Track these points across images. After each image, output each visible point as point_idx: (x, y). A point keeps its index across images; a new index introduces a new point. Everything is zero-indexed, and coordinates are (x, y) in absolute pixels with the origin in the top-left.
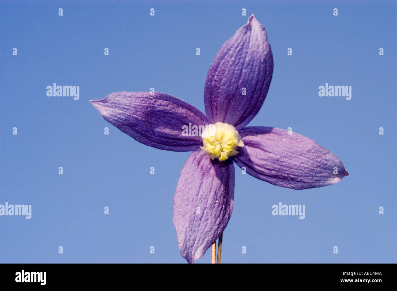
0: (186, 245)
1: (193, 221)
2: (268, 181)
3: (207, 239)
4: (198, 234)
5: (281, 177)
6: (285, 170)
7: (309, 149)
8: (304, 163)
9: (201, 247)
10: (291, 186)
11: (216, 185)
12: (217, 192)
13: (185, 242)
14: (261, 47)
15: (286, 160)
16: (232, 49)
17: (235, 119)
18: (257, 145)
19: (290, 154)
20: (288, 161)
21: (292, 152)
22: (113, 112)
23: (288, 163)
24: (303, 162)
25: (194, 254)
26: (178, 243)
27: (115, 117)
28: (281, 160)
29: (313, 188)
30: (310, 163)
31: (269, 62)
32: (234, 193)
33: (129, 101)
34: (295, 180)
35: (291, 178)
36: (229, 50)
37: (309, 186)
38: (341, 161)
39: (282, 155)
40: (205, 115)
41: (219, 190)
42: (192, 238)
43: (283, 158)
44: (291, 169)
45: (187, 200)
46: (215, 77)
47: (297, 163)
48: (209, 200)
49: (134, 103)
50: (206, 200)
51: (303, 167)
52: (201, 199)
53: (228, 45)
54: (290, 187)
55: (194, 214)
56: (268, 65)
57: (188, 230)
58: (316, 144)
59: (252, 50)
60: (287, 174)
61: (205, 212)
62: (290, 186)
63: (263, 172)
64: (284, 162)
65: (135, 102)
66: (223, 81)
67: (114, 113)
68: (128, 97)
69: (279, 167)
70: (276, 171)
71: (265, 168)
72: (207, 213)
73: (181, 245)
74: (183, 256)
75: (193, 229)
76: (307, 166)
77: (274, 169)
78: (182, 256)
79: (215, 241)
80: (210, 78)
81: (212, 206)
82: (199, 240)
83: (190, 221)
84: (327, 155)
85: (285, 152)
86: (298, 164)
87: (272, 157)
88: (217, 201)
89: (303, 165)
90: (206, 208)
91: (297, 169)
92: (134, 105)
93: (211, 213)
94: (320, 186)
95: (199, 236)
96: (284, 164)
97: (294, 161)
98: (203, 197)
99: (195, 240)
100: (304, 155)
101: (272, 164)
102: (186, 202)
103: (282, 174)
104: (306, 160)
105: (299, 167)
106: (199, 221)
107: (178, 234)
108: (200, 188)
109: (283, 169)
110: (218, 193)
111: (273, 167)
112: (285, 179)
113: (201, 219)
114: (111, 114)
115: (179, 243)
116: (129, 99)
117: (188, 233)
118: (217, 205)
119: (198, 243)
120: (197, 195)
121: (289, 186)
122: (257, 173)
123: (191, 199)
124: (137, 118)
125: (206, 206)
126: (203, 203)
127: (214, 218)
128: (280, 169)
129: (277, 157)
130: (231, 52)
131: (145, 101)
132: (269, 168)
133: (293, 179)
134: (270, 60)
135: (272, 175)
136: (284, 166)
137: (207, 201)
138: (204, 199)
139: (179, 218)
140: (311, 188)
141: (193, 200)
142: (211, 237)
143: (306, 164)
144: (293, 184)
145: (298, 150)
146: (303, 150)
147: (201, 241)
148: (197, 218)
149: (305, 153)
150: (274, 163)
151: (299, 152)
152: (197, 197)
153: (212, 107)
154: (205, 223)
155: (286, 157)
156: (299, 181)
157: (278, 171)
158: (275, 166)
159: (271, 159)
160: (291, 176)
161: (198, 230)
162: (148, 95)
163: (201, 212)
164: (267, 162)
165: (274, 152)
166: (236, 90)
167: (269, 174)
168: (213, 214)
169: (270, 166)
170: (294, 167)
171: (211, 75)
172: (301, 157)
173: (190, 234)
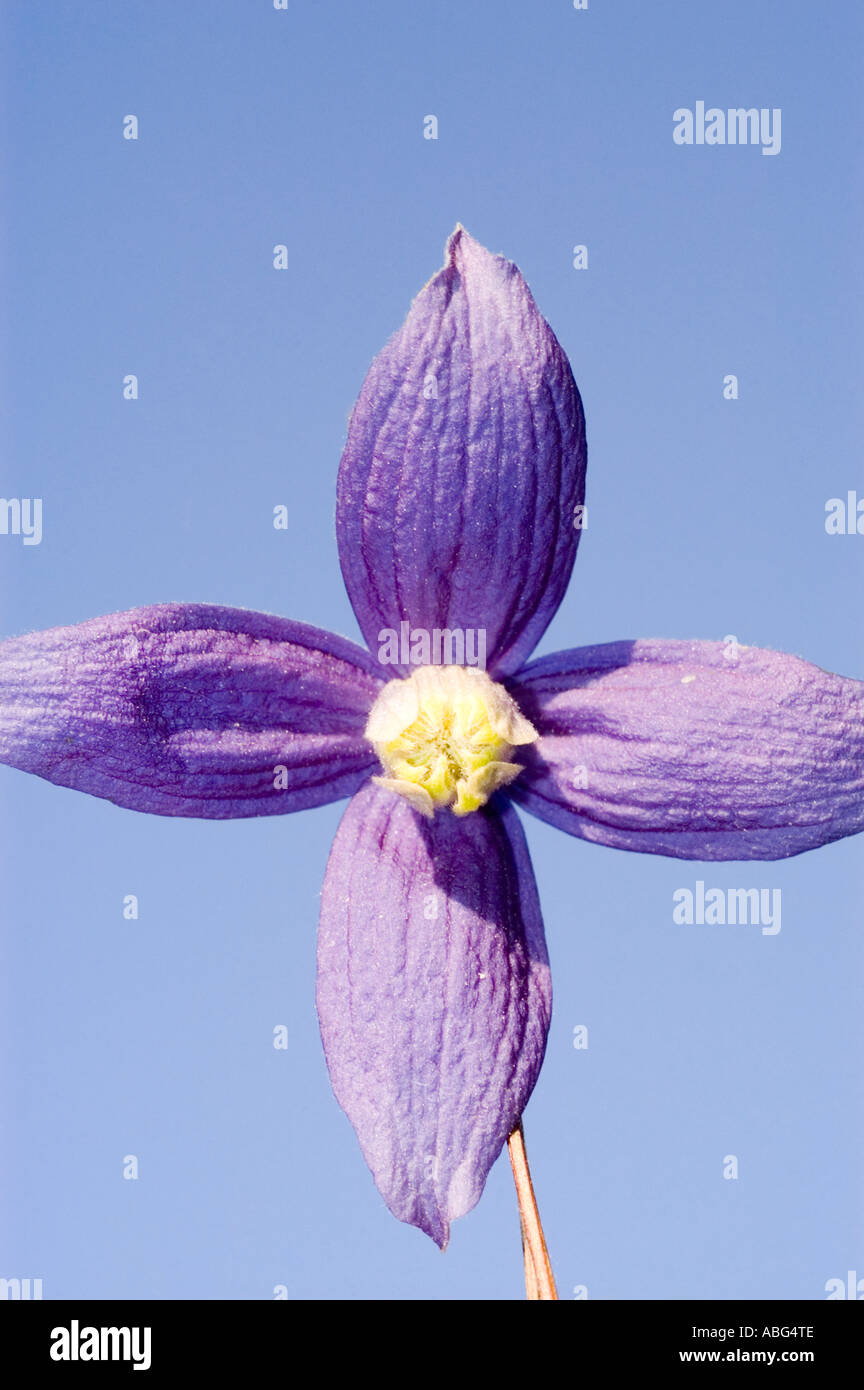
0: (405, 1175)
1: (410, 1073)
3: (477, 1131)
4: (442, 1119)
5: (706, 823)
6: (717, 797)
7: (790, 696)
8: (782, 753)
9: (463, 1167)
10: (756, 852)
11: (462, 912)
12: (474, 938)
13: (399, 1162)
14: (517, 344)
15: (712, 754)
16: (409, 375)
18: (589, 721)
19: (724, 730)
20: (719, 757)
21: (728, 721)
23: (721, 768)
24: (779, 749)
25: (445, 1199)
26: (374, 1175)
27: (20, 735)
28: (695, 762)
30: (805, 750)
31: (563, 396)
32: (541, 925)
33: (58, 664)
34: (764, 825)
35: (745, 819)
36: (399, 381)
37: (822, 837)
39: (696, 739)
40: (366, 648)
42: (421, 1140)
43: (698, 749)
44: (740, 788)
45: (368, 996)
46: (371, 499)
47: (758, 760)
48: (451, 979)
49: (79, 669)
50: (440, 981)
51: (780, 768)
52: (419, 981)
53: (388, 363)
55: (404, 1048)
56: (560, 406)
57: (396, 1115)
58: (812, 669)
59: (486, 363)
60: (730, 809)
61: (448, 1027)
62: (750, 850)
63: (633, 819)
64: (705, 765)
65: (84, 663)
66: (402, 507)
67: (13, 724)
68: (52, 649)
69: (692, 787)
70: (684, 806)
71: (636, 804)
72: (456, 1031)
73: (385, 1178)
74: (406, 1218)
75: (416, 1107)
76: (797, 762)
78: (400, 1218)
80: (349, 506)
81: (470, 998)
82: (450, 1144)
83: (398, 1077)
85: (701, 726)
86: (762, 761)
87: (654, 754)
88: (483, 976)
89: (781, 761)
90: (445, 1013)
91: (763, 779)
92: (80, 673)
93: (469, 1026)
95: (447, 1127)
96: (708, 772)
97: (744, 752)
98: (425, 974)
100: (776, 722)
101: (662, 784)
102: (368, 1009)
103: (710, 812)
104: (790, 741)
105: (768, 771)
106: (431, 1067)
107: (364, 1138)
108: (404, 939)
109: (707, 794)
110: (478, 941)
111: (666, 795)
112: (724, 830)
113: (436, 1060)
115: (376, 1172)
116: (58, 654)
117: (399, 1127)
118: (484, 988)
119: (448, 1154)
120: (402, 968)
121: (743, 851)
123: (380, 991)
124: (105, 722)
125: (445, 1003)
126: (429, 996)
127: (488, 1041)
128: (696, 795)
129: (676, 751)
130: (406, 389)
132: (651, 799)
133: (754, 824)
134: (565, 385)
135: (672, 824)
136: (709, 781)
137: (445, 983)
138: (431, 981)
139: (354, 1075)
140: (832, 840)
141: (390, 995)
143: (794, 755)
144: (757, 839)
145: (750, 707)
146: (769, 705)
147: (456, 1146)
148: (422, 1059)
149: (779, 715)
150: (668, 776)
151: (755, 713)
152: (401, 976)
153: (385, 613)
154: (457, 1071)
155: (710, 744)
156: (779, 826)
157: (692, 806)
158: (677, 789)
159: (655, 765)
160: (745, 813)
161: (438, 1105)
162: (126, 626)
163: (431, 1033)
164: (642, 780)
165: (659, 735)
166: (461, 530)
167: (659, 825)
168: (478, 1029)
169: (653, 791)
170: (749, 777)
171: (353, 494)
172: (765, 733)
173: (408, 1129)
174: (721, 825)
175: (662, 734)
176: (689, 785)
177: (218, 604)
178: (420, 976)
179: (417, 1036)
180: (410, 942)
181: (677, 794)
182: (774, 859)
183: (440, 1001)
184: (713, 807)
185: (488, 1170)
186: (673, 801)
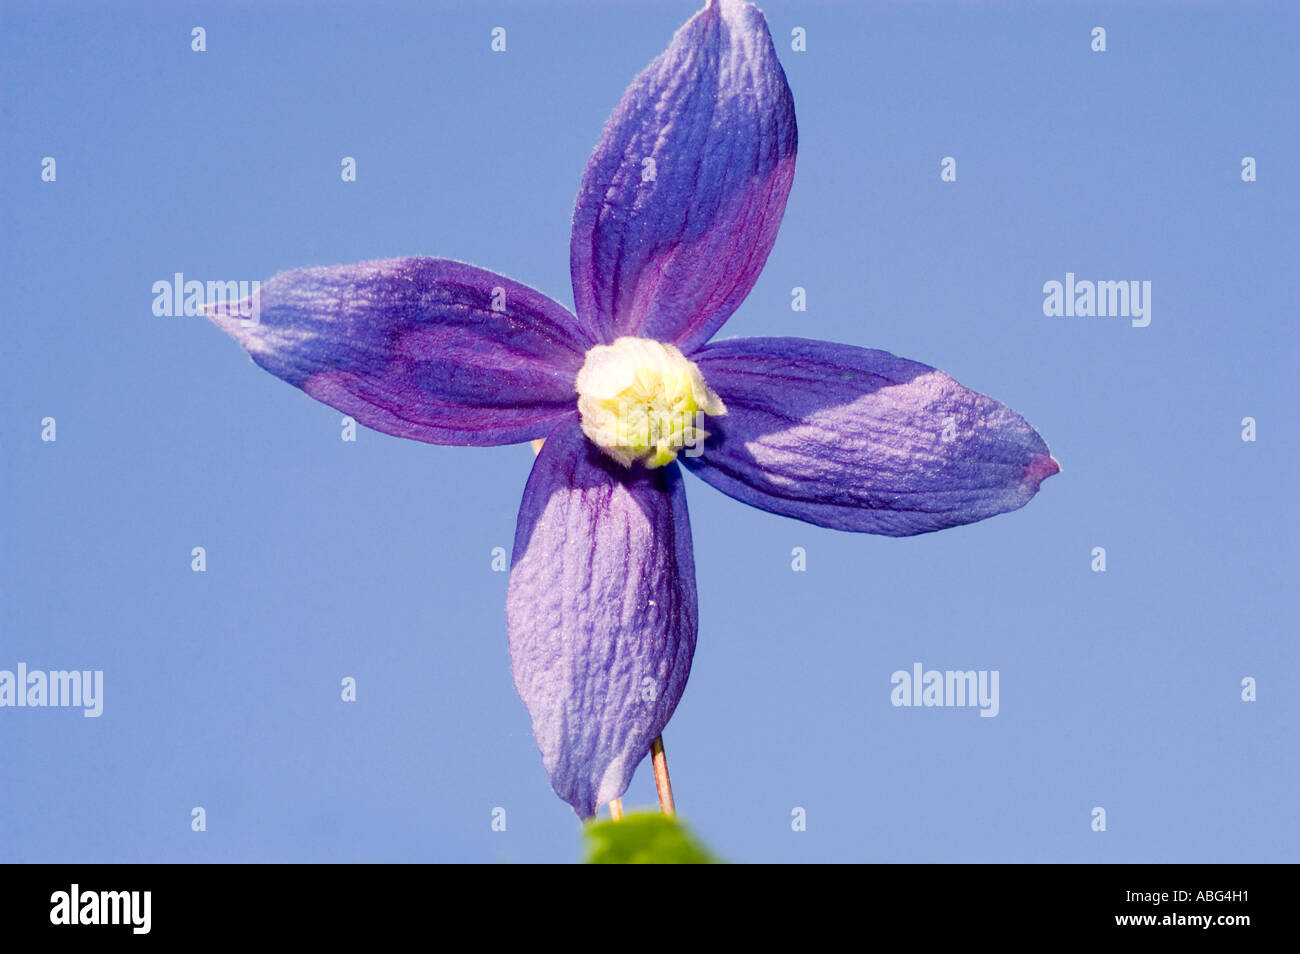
0: (568, 760)
1: (585, 676)
2: (802, 518)
3: (634, 731)
4: (606, 718)
5: (846, 499)
6: (860, 479)
7: (933, 403)
8: (921, 450)
9: (617, 759)
10: (883, 528)
11: (639, 547)
12: (647, 570)
13: (566, 747)
14: (757, 82)
15: (860, 443)
16: (664, 95)
17: (676, 322)
18: (757, 400)
19: (875, 424)
20: (867, 446)
21: (879, 416)
22: (285, 338)
23: (868, 455)
24: (919, 445)
25: (598, 784)
26: (542, 755)
27: (295, 352)
28: (846, 447)
29: (953, 526)
30: (940, 449)
31: (785, 130)
32: (693, 567)
33: (335, 297)
34: (894, 506)
35: (880, 500)
36: (655, 99)
37: (939, 522)
38: (1036, 430)
39: (850, 429)
40: (575, 315)
41: (654, 563)
42: (587, 732)
43: (850, 437)
44: (880, 474)
45: (556, 606)
46: (611, 193)
47: (899, 452)
48: (627, 603)
49: (352, 303)
50: (616, 602)
51: (918, 461)
52: (600, 599)
53: (648, 82)
54: (877, 528)
55: (582, 654)
56: (781, 137)
57: (569, 708)
58: (953, 383)
59: (730, 94)
60: (868, 489)
61: (620, 643)
62: (878, 525)
63: (785, 488)
64: (853, 451)
65: (357, 299)
66: (638, 204)
67: (292, 343)
68: (333, 285)
69: (840, 468)
70: (830, 482)
71: (790, 476)
72: (626, 645)
73: (551, 761)
74: (562, 795)
75: (587, 705)
76: (931, 458)
77: (822, 477)
78: (558, 794)
79: (661, 736)
80: (590, 196)
81: (640, 621)
82: (610, 738)
83: (574, 679)
84: (992, 415)
85: (855, 418)
86: (902, 454)
87: (812, 436)
88: (651, 603)
89: (918, 456)
90: (619, 629)
91: (902, 469)
92: (352, 308)
93: (639, 642)
94: (975, 519)
95: (609, 724)
96: (857, 456)
97: (889, 444)
98: (606, 595)
99: (594, 739)
100: (918, 423)
101: (814, 461)
102: (553, 617)
103: (851, 491)
104: (928, 440)
105: (908, 462)
106: (602, 673)
107: (537, 725)
108: (590, 564)
109: (852, 475)
110: (650, 572)
111: (817, 471)
112: (860, 507)
113: (607, 668)
114: (279, 345)
115: (545, 753)
116: (336, 290)
117: (570, 720)
118: (651, 617)
119: (607, 747)
120: (587, 587)
121: (873, 526)
122: (763, 495)
123: (567, 603)
124: (367, 350)
125: (620, 621)
126: (607, 613)
127: (651, 657)
128: (843, 474)
129: (830, 436)
130: (659, 107)
131: (387, 291)
132: (803, 473)
133: (886, 505)
134: (789, 120)
135: (817, 496)
136: (855, 465)
137: (622, 605)
138: (610, 601)
139: (536, 670)
140: (947, 526)
141: (574, 608)
142: (648, 724)
143: (931, 452)
144: (886, 518)
145: (899, 408)
146: (914, 408)
147: (615, 741)
148: (596, 665)
149: (922, 417)
150: (822, 456)
151: (902, 413)
152: (585, 594)
153: (599, 288)
154: (625, 678)
155: (860, 435)
156: (907, 510)
157: (838, 483)
158: (827, 468)
159: (811, 445)
160: (881, 495)
161: (604, 705)
162: (393, 272)
163: (607, 644)
164: (799, 457)
165: (818, 420)
166: (683, 230)
167: (806, 496)
168: (645, 646)
169: (808, 467)
170: (891, 466)
171: (595, 186)
172: (909, 431)
173: (577, 722)
174: (859, 503)
175: (821, 420)
176: (837, 466)
177: (465, 263)
178: (602, 596)
179: (594, 645)
180: (595, 567)
181: (826, 471)
182: (896, 536)
183: (616, 618)
184: (855, 487)
185: (637, 765)
186: (824, 477)
